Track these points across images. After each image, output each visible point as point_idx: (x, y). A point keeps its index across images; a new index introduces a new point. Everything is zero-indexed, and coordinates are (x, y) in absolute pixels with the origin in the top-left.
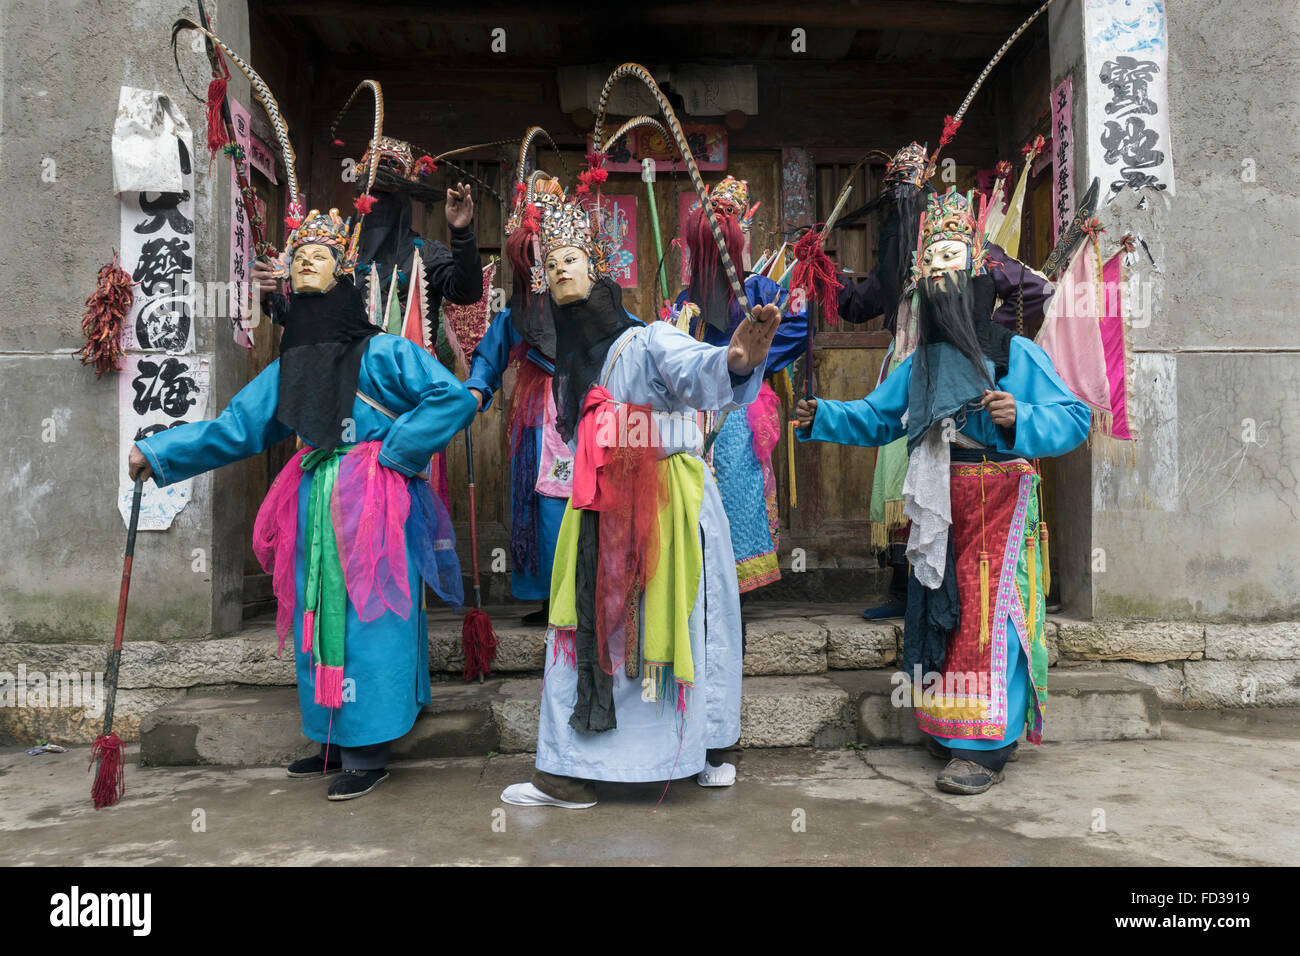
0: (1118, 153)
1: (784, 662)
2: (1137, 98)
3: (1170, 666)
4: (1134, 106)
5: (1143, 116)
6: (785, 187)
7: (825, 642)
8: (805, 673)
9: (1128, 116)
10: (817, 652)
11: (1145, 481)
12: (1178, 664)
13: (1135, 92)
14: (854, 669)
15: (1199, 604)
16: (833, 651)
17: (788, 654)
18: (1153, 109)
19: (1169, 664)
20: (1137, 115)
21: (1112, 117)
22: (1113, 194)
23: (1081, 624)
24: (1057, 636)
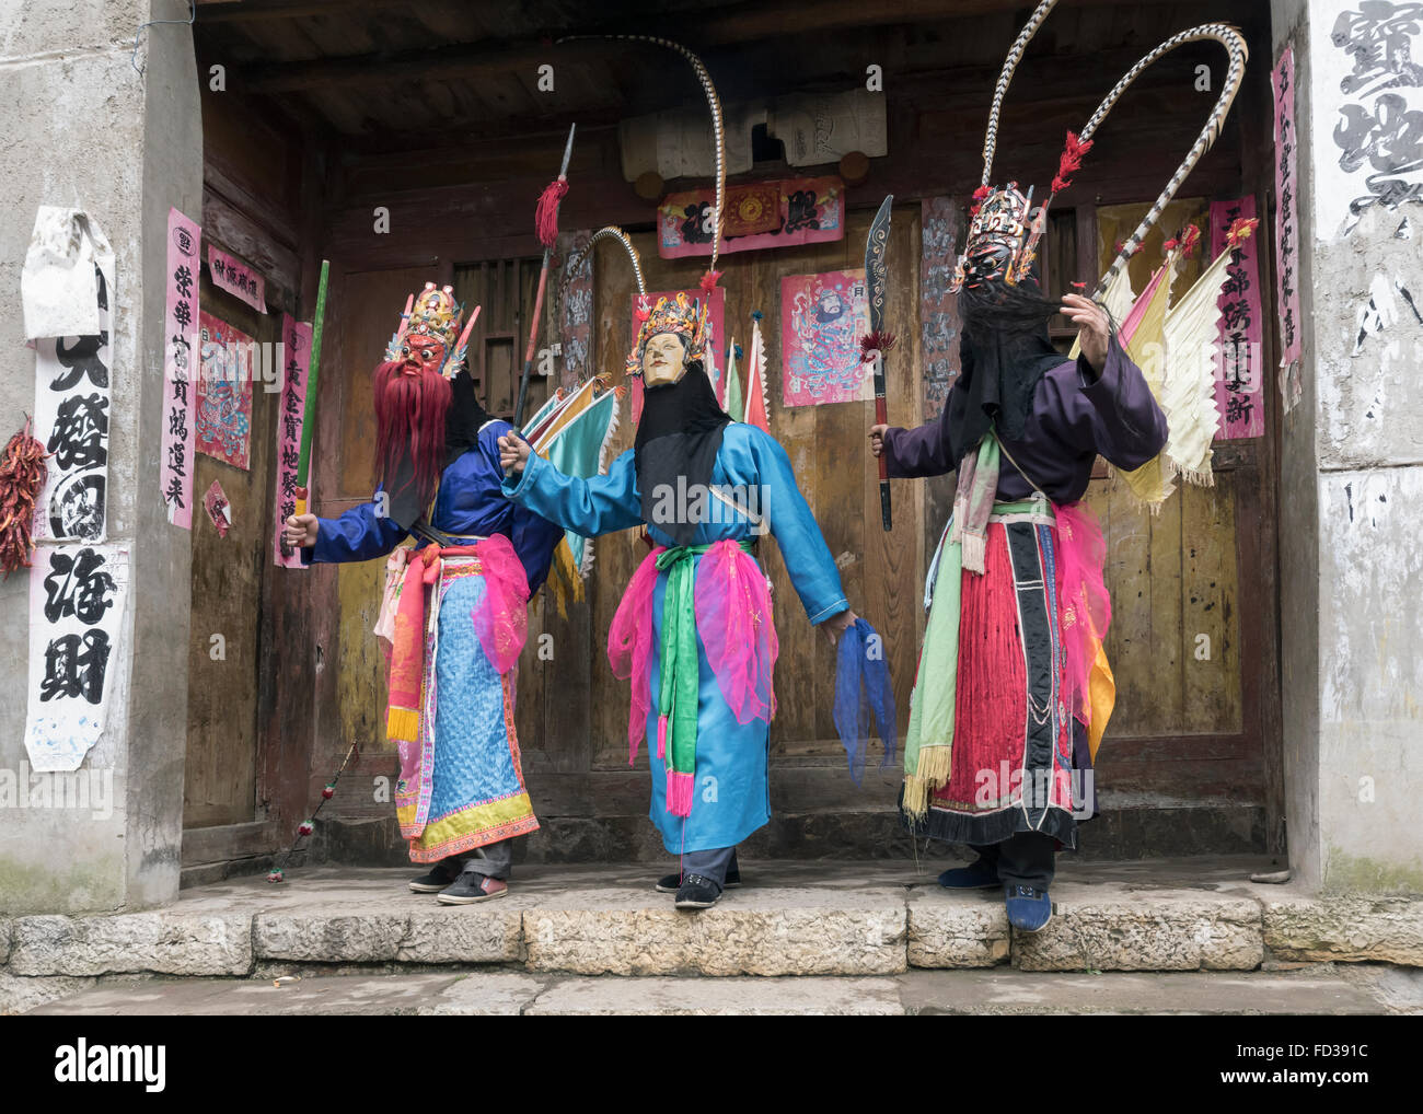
1: (843, 958)
6: (926, 255)
7: (903, 927)
8: (871, 974)
10: (892, 942)
16: (915, 940)
17: (849, 943)
23: (1303, 904)
24: (1262, 922)
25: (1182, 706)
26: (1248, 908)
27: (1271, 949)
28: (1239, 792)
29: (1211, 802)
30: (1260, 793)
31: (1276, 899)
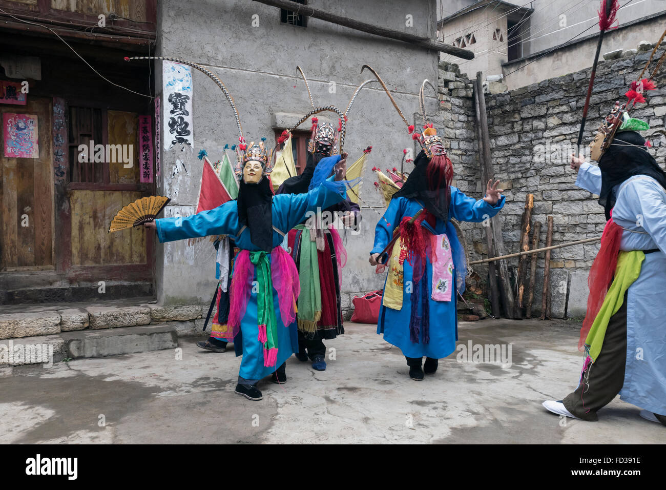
0: (174, 129)
1: (43, 330)
2: (182, 109)
3: (191, 322)
4: (181, 112)
5: (184, 116)
6: (55, 115)
7: (60, 321)
8: (51, 334)
9: (178, 116)
10: (57, 325)
11: (183, 254)
12: (193, 320)
13: (181, 107)
14: (72, 331)
15: (201, 298)
16: (63, 324)
17: (44, 326)
18: (187, 114)
19: (190, 321)
20: (182, 116)
21: (173, 116)
22: (173, 145)
23: (160, 308)
24: (150, 313)
25: (131, 257)
26: (147, 310)
27: (152, 319)
28: (146, 280)
29: (139, 283)
30: (151, 280)
31: (153, 307)
